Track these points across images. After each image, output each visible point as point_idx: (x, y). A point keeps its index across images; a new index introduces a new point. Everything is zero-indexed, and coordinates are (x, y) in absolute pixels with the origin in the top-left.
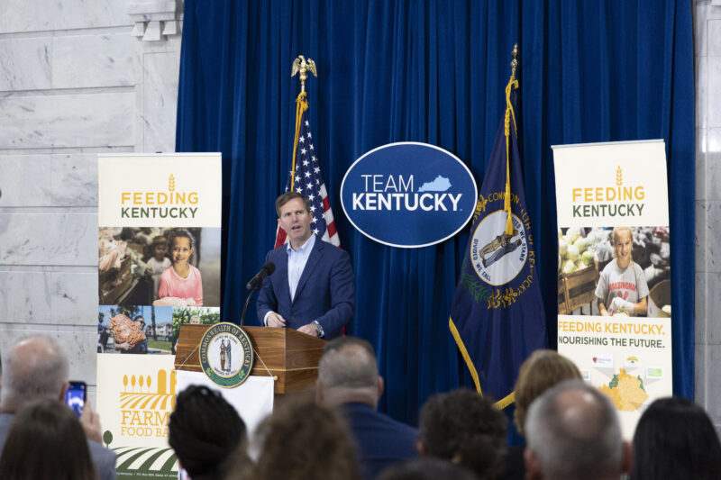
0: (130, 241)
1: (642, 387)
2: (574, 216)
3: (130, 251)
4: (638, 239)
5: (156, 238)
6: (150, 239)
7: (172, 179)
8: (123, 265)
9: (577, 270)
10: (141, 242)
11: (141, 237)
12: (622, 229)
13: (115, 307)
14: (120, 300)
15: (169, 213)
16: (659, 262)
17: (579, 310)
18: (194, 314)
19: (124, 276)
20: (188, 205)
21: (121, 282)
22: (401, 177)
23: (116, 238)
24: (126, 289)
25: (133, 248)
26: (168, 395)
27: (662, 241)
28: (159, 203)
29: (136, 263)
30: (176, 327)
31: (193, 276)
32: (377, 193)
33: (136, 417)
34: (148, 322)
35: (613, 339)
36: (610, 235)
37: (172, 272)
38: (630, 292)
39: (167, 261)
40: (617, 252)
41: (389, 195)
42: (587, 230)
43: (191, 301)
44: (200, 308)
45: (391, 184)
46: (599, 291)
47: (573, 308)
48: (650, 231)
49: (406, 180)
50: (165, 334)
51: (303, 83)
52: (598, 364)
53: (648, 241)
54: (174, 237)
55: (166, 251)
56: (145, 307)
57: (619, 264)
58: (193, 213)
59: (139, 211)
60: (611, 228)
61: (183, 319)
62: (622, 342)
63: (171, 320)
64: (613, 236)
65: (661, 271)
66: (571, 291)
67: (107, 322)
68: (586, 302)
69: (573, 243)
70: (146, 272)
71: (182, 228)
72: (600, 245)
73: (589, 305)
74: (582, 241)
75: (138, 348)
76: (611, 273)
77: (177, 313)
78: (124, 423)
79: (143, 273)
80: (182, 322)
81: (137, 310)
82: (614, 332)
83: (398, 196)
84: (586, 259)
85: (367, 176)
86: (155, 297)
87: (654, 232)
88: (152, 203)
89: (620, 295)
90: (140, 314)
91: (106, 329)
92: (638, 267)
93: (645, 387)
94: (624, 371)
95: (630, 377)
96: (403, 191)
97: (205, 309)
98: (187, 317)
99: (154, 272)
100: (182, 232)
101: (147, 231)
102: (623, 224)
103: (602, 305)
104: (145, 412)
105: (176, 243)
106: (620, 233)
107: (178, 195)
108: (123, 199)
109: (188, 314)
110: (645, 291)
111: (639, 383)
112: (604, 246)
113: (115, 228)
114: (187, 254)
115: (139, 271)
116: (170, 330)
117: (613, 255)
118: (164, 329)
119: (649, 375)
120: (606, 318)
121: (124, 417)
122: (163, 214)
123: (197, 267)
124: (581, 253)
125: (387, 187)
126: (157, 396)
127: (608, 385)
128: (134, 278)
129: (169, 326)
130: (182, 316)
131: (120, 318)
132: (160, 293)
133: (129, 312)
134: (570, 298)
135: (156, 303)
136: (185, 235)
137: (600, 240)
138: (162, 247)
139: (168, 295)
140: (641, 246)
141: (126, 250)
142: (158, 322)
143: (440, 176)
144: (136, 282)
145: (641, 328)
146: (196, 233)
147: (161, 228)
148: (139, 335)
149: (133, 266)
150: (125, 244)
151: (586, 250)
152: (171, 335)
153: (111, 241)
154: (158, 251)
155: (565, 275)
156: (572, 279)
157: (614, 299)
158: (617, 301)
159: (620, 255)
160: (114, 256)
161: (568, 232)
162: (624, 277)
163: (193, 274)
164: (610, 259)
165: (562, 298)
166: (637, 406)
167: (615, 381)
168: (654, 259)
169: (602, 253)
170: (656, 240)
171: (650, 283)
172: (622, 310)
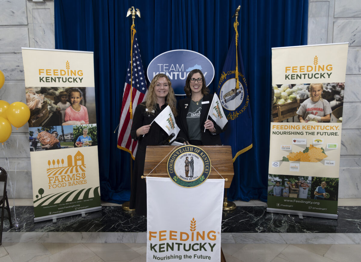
0: (46, 94)
1: (323, 152)
2: (286, 79)
3: (46, 99)
4: (327, 89)
5: (61, 92)
6: (57, 93)
7: (68, 63)
8: (43, 106)
9: (286, 103)
10: (52, 94)
11: (53, 92)
12: (315, 84)
13: (40, 128)
14: (43, 124)
15: (68, 80)
16: (339, 98)
17: (286, 120)
18: (85, 128)
19: (44, 112)
20: (77, 76)
21: (42, 115)
22: (177, 65)
23: (37, 92)
24: (45, 118)
25: (48, 98)
26: (74, 166)
27: (341, 89)
28: (61, 75)
29: (50, 105)
30: (76, 134)
31: (83, 111)
32: (166, 72)
33: (57, 179)
34: (60, 133)
35: (307, 132)
36: (308, 87)
37: (71, 109)
38: (319, 112)
39: (68, 103)
40: (311, 95)
41: (172, 73)
42: (293, 86)
43: (83, 122)
44: (87, 125)
45: (172, 68)
46: (299, 111)
47: (283, 119)
48: (335, 85)
49: (180, 66)
50: (70, 138)
51: (133, 20)
52: (296, 143)
53: (334, 89)
54: (71, 92)
55: (67, 99)
56: (57, 127)
57: (312, 100)
58: (81, 80)
59: (50, 79)
60: (309, 84)
61: (79, 130)
62: (313, 134)
63: (72, 131)
64: (310, 87)
65: (340, 102)
66: (282, 112)
67: (36, 135)
68: (290, 116)
69: (284, 91)
70: (57, 109)
71: (75, 87)
72: (301, 92)
73: (292, 118)
74: (289, 90)
75: (55, 146)
76: (308, 104)
77: (75, 128)
78: (50, 183)
79: (55, 110)
80: (79, 132)
81: (53, 128)
82: (308, 129)
83: (176, 73)
84: (292, 98)
85: (160, 65)
86: (63, 121)
87: (337, 85)
88: (58, 75)
89: (312, 113)
90: (55, 130)
91: (35, 139)
92: (325, 101)
93: (325, 152)
94: (312, 146)
95: (316, 148)
96: (179, 71)
97: (90, 125)
98: (81, 129)
99: (61, 109)
100: (75, 89)
101: (56, 89)
103: (301, 118)
104: (62, 176)
105: (73, 95)
106: (314, 86)
107: (72, 71)
108: (40, 73)
109: (81, 128)
110: (329, 111)
111: (322, 150)
112: (304, 92)
113: (36, 88)
114: (79, 100)
115: (52, 109)
116: (72, 136)
117: (309, 96)
118: (69, 136)
119: (328, 147)
120: (303, 123)
121: (50, 180)
122: (64, 80)
123: (85, 106)
124: (289, 95)
125: (171, 69)
126: (68, 168)
127: (302, 151)
128: (50, 113)
129: (71, 134)
130: (78, 129)
131: (43, 133)
132: (66, 119)
133: (48, 129)
134: (282, 115)
135: (64, 124)
136: (77, 91)
137: (302, 90)
138: (65, 97)
139: (70, 120)
140: (328, 92)
141: (44, 99)
142: (65, 133)
143: (197, 65)
144: (51, 114)
145: (325, 128)
146: (83, 90)
147: (63, 88)
148: (55, 140)
149: (49, 107)
150: (43, 96)
151: (292, 94)
152: (73, 138)
153: (34, 94)
154: (63, 99)
155: (279, 105)
156: (283, 107)
157: (308, 115)
158: (311, 116)
159: (313, 96)
160: (37, 102)
161: (282, 87)
162: (315, 106)
163: (83, 109)
164: (308, 98)
165: (276, 115)
166: (319, 160)
167: (307, 150)
168: (337, 96)
169: (302, 95)
170: (338, 89)
171: (333, 108)
172: (313, 120)
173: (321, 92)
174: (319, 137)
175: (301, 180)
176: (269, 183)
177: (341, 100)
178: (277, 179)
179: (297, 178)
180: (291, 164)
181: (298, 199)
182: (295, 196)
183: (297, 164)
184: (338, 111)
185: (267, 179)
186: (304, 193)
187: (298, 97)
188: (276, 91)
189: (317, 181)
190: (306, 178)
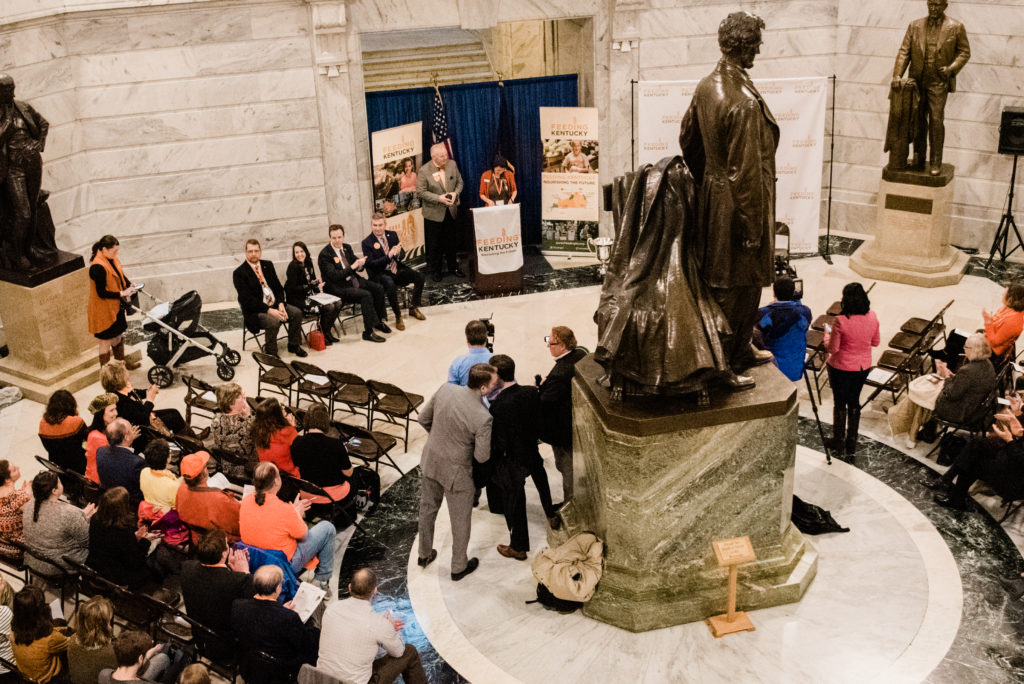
1: (585, 198)
2: (552, 135)
5: (398, 165)
6: (396, 166)
8: (386, 179)
9: (554, 155)
15: (403, 152)
16: (594, 153)
17: (555, 171)
20: (410, 147)
27: (596, 145)
31: (414, 176)
35: (571, 181)
37: (405, 177)
38: (580, 164)
40: (573, 149)
42: (558, 141)
46: (564, 163)
47: (551, 170)
48: (590, 141)
52: (563, 191)
53: (589, 145)
55: (402, 169)
57: (574, 153)
58: (412, 150)
59: (391, 154)
62: (576, 183)
64: (572, 143)
65: (595, 156)
66: (550, 164)
69: (551, 146)
70: (395, 180)
71: (408, 158)
74: (556, 145)
75: (394, 213)
76: (571, 157)
82: (572, 179)
84: (558, 151)
86: (399, 190)
87: (592, 142)
88: (396, 149)
89: (574, 165)
90: (394, 199)
92: (584, 155)
93: (587, 199)
94: (576, 193)
95: (579, 195)
99: (398, 179)
101: (394, 162)
102: (576, 139)
103: (566, 169)
105: (406, 164)
106: (575, 142)
110: (587, 164)
114: (410, 168)
117: (571, 150)
120: (568, 173)
122: (400, 153)
124: (556, 149)
127: (568, 198)
131: (387, 203)
132: (402, 188)
134: (550, 166)
135: (400, 192)
136: (409, 160)
138: (401, 167)
139: (404, 188)
141: (387, 173)
148: (394, 208)
150: (386, 170)
151: (558, 148)
153: (380, 171)
154: (399, 170)
155: (548, 157)
156: (551, 159)
157: (571, 167)
158: (573, 167)
159: (575, 151)
161: (549, 141)
162: (576, 159)
165: (546, 166)
166: (582, 206)
167: (572, 197)
168: (592, 152)
169: (566, 150)
170: (593, 145)
171: (590, 161)
172: (576, 171)
173: (579, 148)
174: (582, 186)
175: (569, 224)
176: (543, 228)
177: (596, 154)
178: (549, 224)
179: (565, 222)
180: (560, 210)
181: (567, 241)
182: (564, 238)
183: (564, 210)
184: (595, 164)
185: (541, 225)
186: (572, 236)
187: (563, 151)
188: (545, 145)
189: (581, 225)
190: (573, 222)
